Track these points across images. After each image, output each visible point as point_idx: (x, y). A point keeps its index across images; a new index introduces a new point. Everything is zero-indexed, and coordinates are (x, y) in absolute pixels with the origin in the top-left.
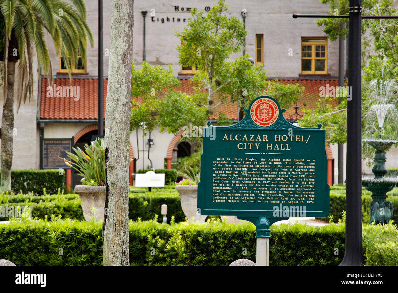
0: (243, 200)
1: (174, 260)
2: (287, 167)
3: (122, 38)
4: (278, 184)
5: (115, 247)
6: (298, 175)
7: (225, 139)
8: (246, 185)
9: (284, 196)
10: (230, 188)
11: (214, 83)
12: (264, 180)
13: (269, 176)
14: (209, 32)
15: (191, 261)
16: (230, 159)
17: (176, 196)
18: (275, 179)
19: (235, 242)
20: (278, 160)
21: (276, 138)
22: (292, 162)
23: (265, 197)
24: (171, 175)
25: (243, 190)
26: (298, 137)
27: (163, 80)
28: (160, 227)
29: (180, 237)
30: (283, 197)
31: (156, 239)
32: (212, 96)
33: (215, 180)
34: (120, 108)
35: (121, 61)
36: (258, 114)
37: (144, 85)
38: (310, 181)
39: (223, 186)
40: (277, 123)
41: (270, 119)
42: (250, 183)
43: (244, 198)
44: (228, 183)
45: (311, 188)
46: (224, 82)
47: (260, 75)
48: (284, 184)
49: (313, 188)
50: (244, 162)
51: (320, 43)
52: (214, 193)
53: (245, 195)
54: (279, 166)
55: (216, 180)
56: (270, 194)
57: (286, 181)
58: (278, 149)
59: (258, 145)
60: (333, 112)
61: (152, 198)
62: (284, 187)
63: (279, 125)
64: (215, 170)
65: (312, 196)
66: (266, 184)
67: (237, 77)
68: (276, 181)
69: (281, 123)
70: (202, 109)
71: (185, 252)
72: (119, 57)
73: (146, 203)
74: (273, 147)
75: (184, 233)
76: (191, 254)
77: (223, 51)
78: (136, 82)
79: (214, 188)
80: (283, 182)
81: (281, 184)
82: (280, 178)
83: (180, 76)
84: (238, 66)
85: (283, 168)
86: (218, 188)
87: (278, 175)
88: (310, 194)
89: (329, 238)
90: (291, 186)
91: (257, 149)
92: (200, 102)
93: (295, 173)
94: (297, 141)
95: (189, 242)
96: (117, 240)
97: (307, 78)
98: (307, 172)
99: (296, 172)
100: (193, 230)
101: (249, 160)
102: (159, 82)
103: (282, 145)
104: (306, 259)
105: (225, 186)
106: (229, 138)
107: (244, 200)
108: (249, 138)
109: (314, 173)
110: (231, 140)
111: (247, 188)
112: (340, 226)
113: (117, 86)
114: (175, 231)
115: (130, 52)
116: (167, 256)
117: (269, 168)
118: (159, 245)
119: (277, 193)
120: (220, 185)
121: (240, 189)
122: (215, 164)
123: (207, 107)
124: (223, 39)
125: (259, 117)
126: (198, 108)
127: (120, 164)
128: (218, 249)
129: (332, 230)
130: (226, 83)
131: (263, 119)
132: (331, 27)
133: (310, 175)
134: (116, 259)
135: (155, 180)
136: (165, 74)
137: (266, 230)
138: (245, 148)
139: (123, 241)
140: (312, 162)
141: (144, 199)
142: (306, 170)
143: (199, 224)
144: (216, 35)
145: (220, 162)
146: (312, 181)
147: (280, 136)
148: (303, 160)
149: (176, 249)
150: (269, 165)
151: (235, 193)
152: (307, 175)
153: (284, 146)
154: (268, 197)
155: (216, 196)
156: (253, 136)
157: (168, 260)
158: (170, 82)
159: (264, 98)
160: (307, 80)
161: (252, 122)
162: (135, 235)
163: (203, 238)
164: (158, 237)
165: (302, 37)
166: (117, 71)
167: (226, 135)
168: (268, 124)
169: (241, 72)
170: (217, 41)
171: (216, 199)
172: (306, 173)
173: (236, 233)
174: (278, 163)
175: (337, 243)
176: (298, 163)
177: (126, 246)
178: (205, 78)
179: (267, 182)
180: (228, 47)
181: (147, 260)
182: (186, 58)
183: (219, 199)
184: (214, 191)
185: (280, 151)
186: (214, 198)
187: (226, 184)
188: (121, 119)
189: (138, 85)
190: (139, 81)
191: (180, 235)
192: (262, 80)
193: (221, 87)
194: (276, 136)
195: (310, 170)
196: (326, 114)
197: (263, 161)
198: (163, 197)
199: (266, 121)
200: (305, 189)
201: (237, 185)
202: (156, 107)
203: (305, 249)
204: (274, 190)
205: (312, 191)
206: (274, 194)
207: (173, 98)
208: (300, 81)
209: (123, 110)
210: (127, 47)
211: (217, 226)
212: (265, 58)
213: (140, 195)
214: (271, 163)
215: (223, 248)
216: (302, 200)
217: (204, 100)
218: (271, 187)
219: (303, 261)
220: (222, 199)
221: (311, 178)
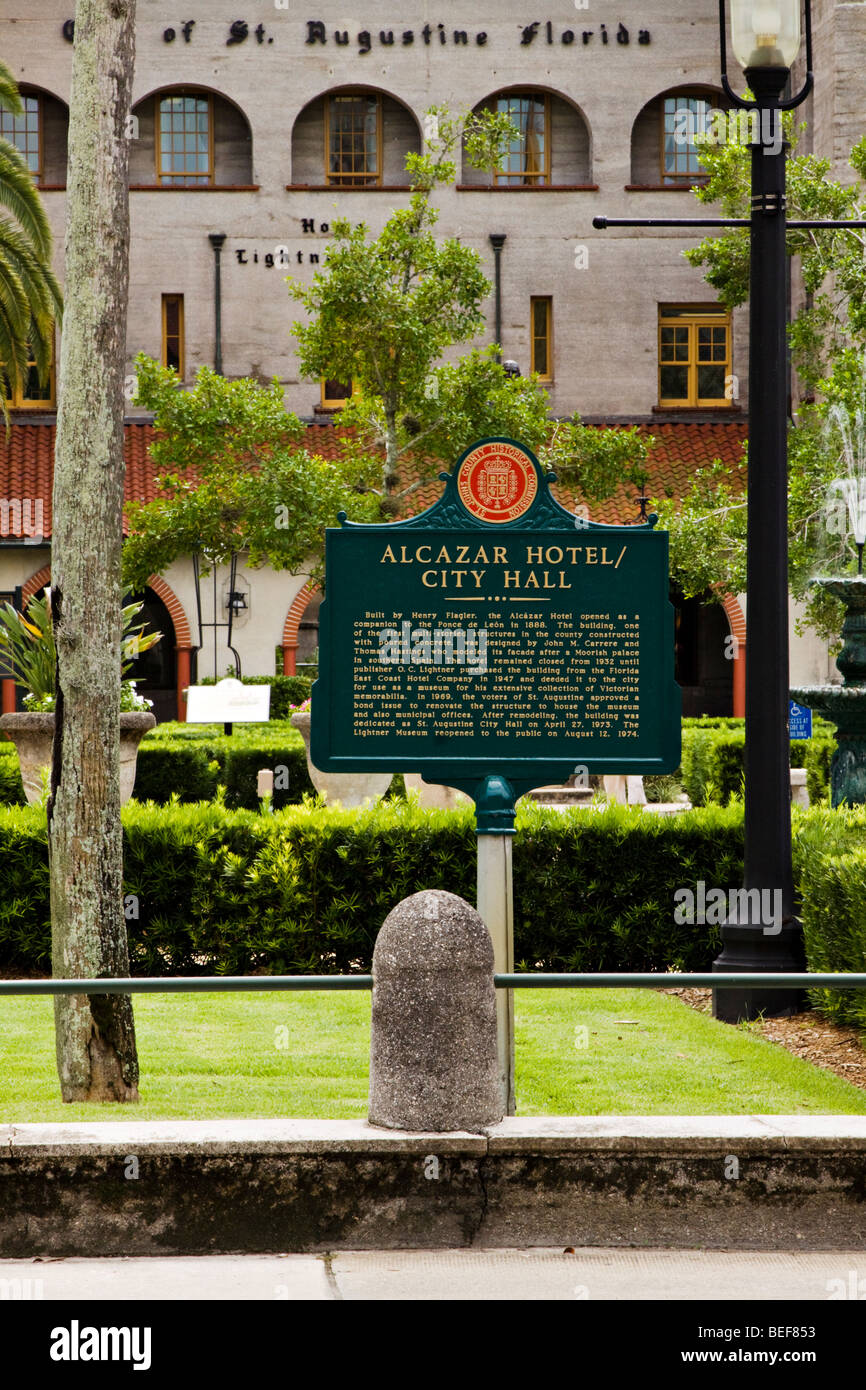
0: (440, 729)
1: (270, 911)
2: (562, 635)
3: (96, 279)
4: (538, 683)
5: (83, 866)
6: (593, 658)
7: (388, 559)
8: (446, 688)
9: (553, 716)
10: (402, 697)
11: (400, 430)
12: (498, 674)
13: (512, 661)
14: (385, 284)
15: (319, 913)
16: (400, 615)
17: (297, 746)
18: (529, 670)
19: (440, 860)
20: (536, 616)
21: (530, 554)
22: (576, 621)
23: (501, 722)
24: (293, 693)
25: (440, 701)
26: (592, 552)
27: (256, 418)
28: (232, 818)
29: (288, 846)
30: (550, 720)
31: (219, 852)
32: (394, 464)
33: (359, 674)
34: (92, 476)
35: (94, 345)
36: (481, 489)
37: (203, 434)
38: (626, 675)
39: (381, 692)
40: (533, 512)
41: (513, 502)
42: (458, 682)
43: (441, 724)
44: (396, 683)
45: (630, 693)
46: (427, 425)
47: (531, 404)
48: (554, 684)
49: (635, 694)
50: (440, 623)
51: (711, 320)
52: (359, 710)
53: (444, 715)
54: (539, 634)
55: (363, 674)
56: (514, 711)
57: (560, 676)
58: (537, 586)
59: (479, 574)
60: (734, 507)
61: (231, 752)
62: (553, 693)
63: (539, 518)
64: (359, 646)
65: (633, 716)
66: (504, 683)
67: (464, 408)
68: (530, 675)
69: (544, 513)
70: (368, 500)
71: (300, 889)
72: (90, 333)
73: (214, 765)
74: (523, 580)
75: (296, 835)
76: (316, 893)
77: (426, 337)
78: (181, 424)
79: (357, 696)
80: (552, 679)
81: (546, 684)
82: (544, 666)
83: (318, 417)
84: (467, 378)
85: (552, 638)
86: (369, 697)
87: (536, 657)
88: (628, 712)
89: (702, 846)
90: (572, 689)
91: (478, 585)
92: (361, 480)
93: (584, 653)
94: (589, 562)
95: (311, 861)
96: (88, 845)
97: (676, 418)
98: (617, 649)
99: (586, 649)
100: (322, 828)
101: (456, 616)
102: (245, 426)
103: (546, 573)
104: (640, 904)
105: (389, 691)
106: (398, 556)
107: (443, 729)
108: (454, 554)
109: (637, 653)
110: (404, 560)
111: (449, 697)
112: (732, 813)
113: (84, 413)
114: (273, 831)
115: (119, 319)
116: (251, 900)
117: (511, 639)
118: (229, 870)
119: (536, 709)
120: (374, 688)
121: (429, 700)
122: (358, 629)
123: (381, 494)
124: (424, 303)
125: (482, 496)
126: (353, 499)
127: (95, 634)
128: (393, 878)
129: (711, 823)
130: (435, 427)
131: (493, 501)
132: (728, 267)
133: (625, 658)
134: (85, 900)
135: (242, 703)
136: (263, 404)
137: (504, 811)
138: (444, 585)
139: (105, 848)
140: (631, 620)
141: (210, 756)
142: (615, 644)
143: (341, 811)
144: (404, 293)
145: (372, 624)
146: (631, 675)
147: (540, 549)
148: (607, 617)
149: (276, 879)
150: (512, 630)
151: (416, 711)
152: (617, 658)
153: (554, 579)
154: (509, 719)
155: (364, 719)
156: (466, 549)
157: (254, 910)
158: (275, 424)
159: (495, 444)
160: (674, 424)
161: (462, 511)
162: (160, 843)
163: (352, 848)
164: (225, 848)
165: (661, 305)
166: (84, 372)
167: (389, 549)
168: (506, 516)
169: (476, 394)
170: (407, 308)
171: (363, 728)
172: (614, 653)
173: (443, 833)
174: (537, 625)
175: (726, 859)
176: (593, 625)
177: (114, 861)
178: (377, 413)
179: (506, 679)
180: (439, 327)
181: (195, 912)
182: (321, 357)
183: (371, 728)
184: (356, 705)
185: (541, 592)
186: (356, 724)
187: (389, 685)
188: (96, 506)
189: (185, 433)
190: (190, 422)
191: (288, 840)
192: (537, 419)
193: (420, 437)
194: (530, 549)
195: (627, 644)
196: (715, 512)
197: (494, 621)
198: (261, 747)
199: (503, 507)
200: (612, 698)
201: (421, 688)
202: (239, 495)
203: (636, 877)
204: (524, 700)
205: (632, 702)
206: (525, 711)
207: (284, 470)
208: (656, 427)
209: (102, 481)
210: (111, 304)
211: (390, 814)
212: (556, 363)
213: (198, 744)
214: (516, 625)
215: (408, 875)
216: (604, 728)
217: (374, 474)
218: (517, 693)
219: (629, 910)
220: (380, 729)
221: (631, 667)
